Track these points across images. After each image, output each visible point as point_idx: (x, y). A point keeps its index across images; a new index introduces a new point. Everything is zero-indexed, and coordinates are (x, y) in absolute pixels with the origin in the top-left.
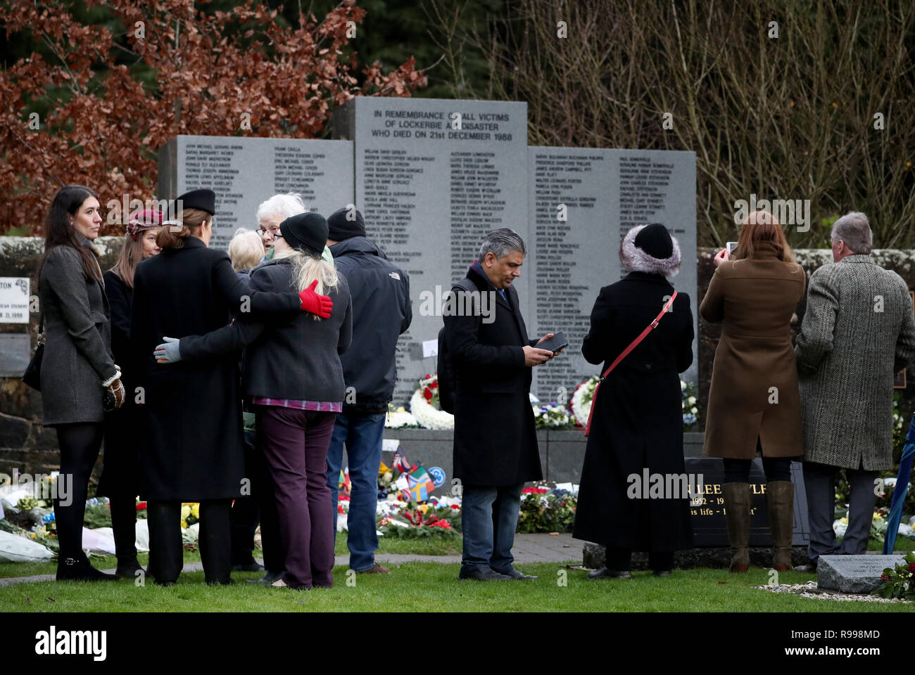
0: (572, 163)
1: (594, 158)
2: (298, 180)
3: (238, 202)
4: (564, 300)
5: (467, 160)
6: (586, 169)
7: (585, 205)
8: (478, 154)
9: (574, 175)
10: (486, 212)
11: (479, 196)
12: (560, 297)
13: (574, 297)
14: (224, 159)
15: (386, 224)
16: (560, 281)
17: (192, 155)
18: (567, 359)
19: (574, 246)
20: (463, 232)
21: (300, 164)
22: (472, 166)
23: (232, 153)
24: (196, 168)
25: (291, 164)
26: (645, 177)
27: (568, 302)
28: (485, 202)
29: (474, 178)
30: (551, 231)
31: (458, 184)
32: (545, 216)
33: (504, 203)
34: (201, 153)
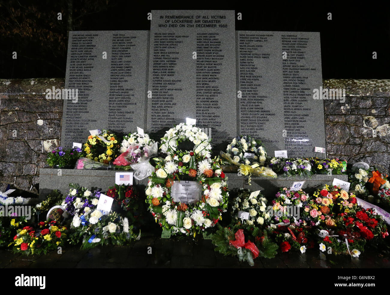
0: (258, 38)
1: (269, 36)
2: (123, 48)
3: (95, 59)
4: (255, 103)
5: (205, 37)
6: (264, 41)
7: (265, 57)
8: (211, 34)
9: (259, 43)
10: (214, 60)
11: (211, 53)
12: (252, 101)
13: (259, 101)
14: (89, 40)
15: (164, 67)
16: (252, 94)
17: (75, 39)
18: (256, 132)
19: (259, 77)
20: (202, 70)
21: (125, 41)
22: (207, 39)
23: (93, 38)
24: (77, 45)
25: (120, 42)
26: (295, 44)
27: (256, 104)
28: (214, 56)
29: (208, 45)
30: (248, 70)
31: (200, 48)
32: (244, 63)
33: (223, 56)
34: (79, 38)
